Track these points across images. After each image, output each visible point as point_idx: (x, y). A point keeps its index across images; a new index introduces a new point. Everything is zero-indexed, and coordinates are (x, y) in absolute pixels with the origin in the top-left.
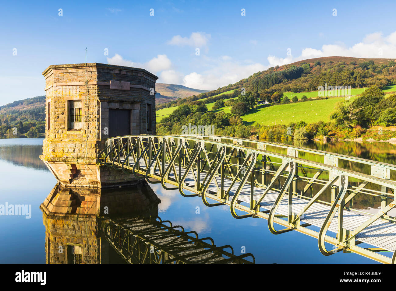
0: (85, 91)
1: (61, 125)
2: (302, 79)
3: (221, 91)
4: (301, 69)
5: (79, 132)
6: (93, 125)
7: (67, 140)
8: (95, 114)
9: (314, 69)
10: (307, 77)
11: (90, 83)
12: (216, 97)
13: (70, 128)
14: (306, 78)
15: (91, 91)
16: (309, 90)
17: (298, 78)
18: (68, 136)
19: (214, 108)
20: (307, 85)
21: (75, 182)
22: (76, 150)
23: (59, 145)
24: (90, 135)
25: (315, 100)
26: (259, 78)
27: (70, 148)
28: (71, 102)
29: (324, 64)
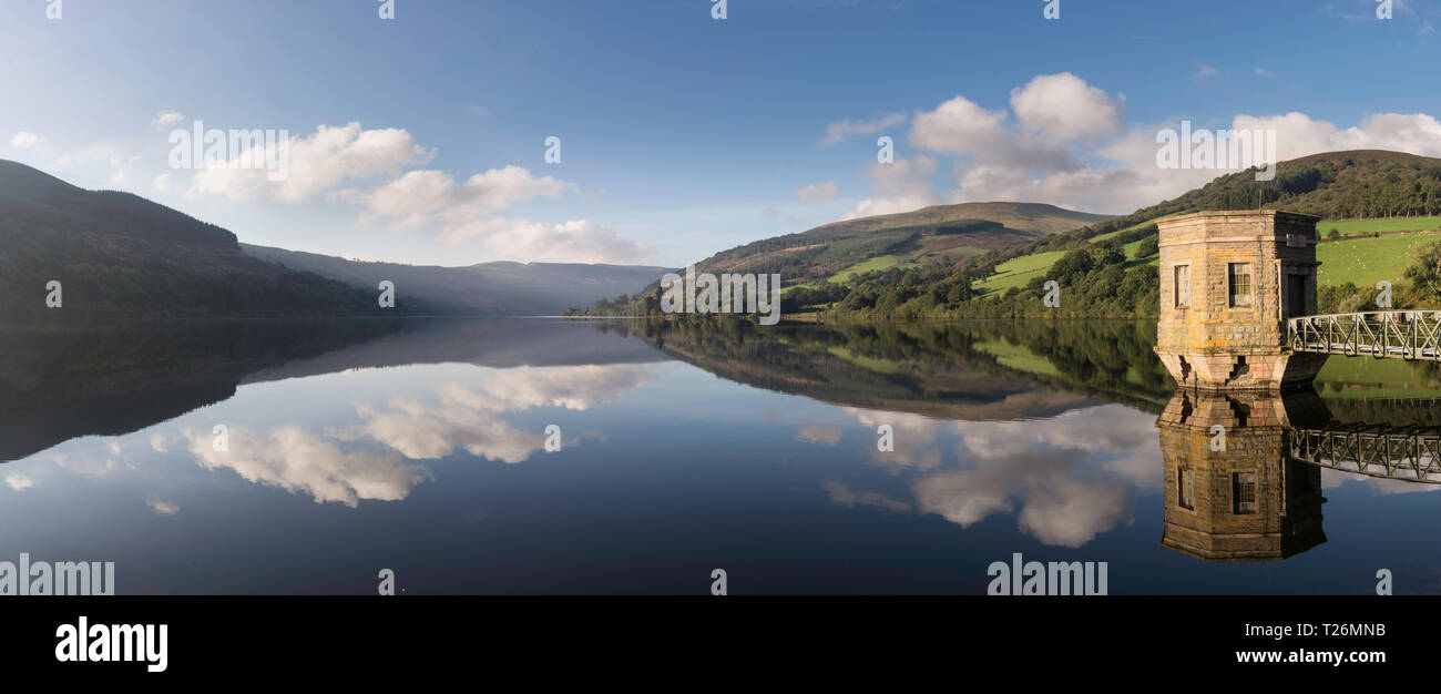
0: (1256, 250)
1: (1219, 299)
2: (1320, 193)
3: (1145, 216)
4: (1317, 172)
5: (1247, 310)
6: (1270, 301)
7: (1229, 321)
8: (1272, 284)
9: (1341, 173)
10: (1330, 190)
11: (1265, 238)
12: (1140, 231)
13: (1232, 305)
14: (1327, 191)
15: (1265, 251)
16: (1336, 216)
17: (1311, 190)
18: (1231, 315)
19: (1139, 255)
20: (1332, 207)
21: (1232, 383)
22: (1246, 335)
23: (1220, 329)
24: (1265, 313)
25: (1355, 237)
26: (1227, 188)
27: (1238, 333)
28: (1231, 266)
29: (1361, 164)
